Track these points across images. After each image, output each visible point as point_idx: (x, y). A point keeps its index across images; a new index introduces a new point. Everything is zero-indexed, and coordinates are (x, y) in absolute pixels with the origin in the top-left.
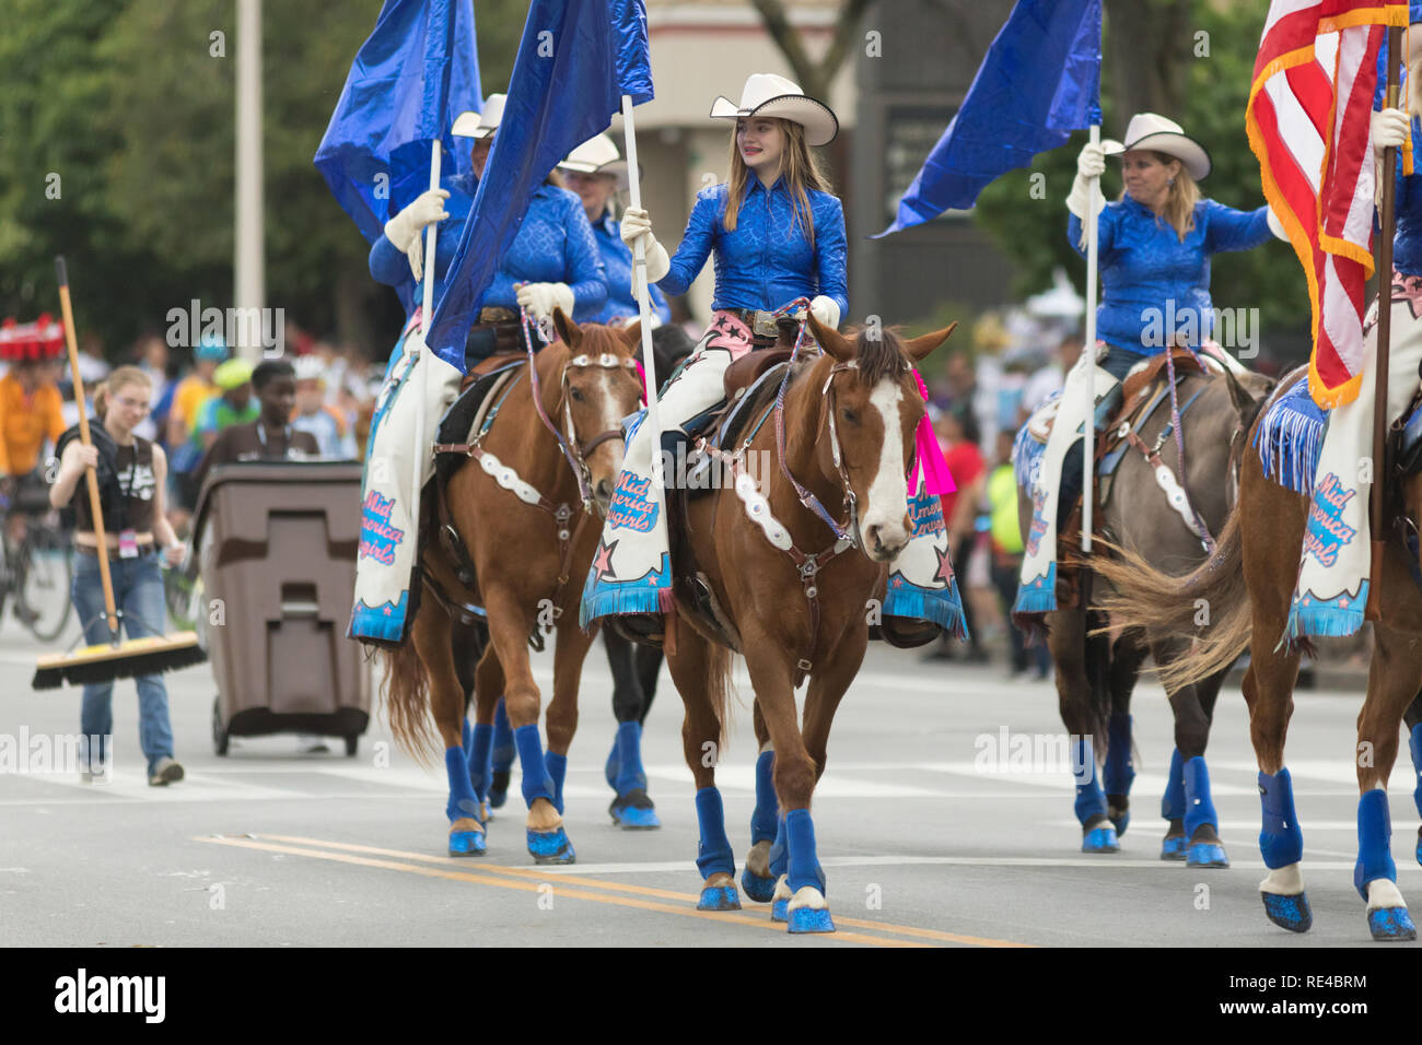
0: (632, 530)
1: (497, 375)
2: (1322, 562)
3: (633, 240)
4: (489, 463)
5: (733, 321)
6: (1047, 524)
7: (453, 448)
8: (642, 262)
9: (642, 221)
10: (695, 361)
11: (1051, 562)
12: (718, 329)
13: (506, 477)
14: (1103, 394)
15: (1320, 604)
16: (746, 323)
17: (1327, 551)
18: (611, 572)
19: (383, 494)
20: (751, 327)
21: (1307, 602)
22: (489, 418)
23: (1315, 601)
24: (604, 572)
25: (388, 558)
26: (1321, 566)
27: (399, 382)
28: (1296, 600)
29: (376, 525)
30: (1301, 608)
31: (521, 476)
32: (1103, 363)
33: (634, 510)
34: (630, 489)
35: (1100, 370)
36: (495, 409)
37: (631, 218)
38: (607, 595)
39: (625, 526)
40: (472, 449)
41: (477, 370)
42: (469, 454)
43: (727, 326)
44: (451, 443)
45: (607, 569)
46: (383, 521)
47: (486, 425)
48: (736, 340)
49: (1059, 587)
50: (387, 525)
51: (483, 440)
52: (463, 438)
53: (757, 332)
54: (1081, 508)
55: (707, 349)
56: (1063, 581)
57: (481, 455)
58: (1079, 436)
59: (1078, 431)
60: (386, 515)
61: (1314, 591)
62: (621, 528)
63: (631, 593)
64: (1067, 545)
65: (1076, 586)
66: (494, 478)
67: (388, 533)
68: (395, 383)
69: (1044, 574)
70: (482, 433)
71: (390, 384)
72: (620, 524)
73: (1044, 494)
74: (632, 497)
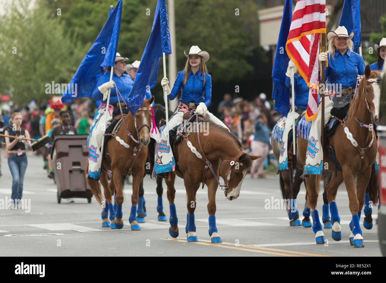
0: (165, 153)
1: (120, 119)
2: (311, 157)
3: (164, 85)
4: (118, 138)
5: (184, 105)
6: (285, 149)
7: (108, 134)
8: (166, 91)
9: (167, 81)
10: (176, 114)
11: (286, 158)
12: (181, 107)
13: (122, 142)
14: (297, 118)
15: (312, 167)
16: (187, 106)
17: (312, 155)
18: (162, 163)
19: (94, 146)
20: (189, 107)
21: (309, 166)
22: (118, 128)
23: (311, 166)
24: (159, 163)
25: (96, 161)
26: (311, 158)
27: (98, 120)
28: (305, 166)
29: (93, 153)
30: (307, 168)
31: (125, 142)
32: (296, 111)
33: (165, 148)
34: (164, 144)
35: (296, 113)
36: (119, 126)
37: (164, 80)
38: (161, 168)
39: (164, 152)
40: (114, 135)
41: (115, 118)
42: (113, 136)
43: (183, 106)
44: (108, 133)
45: (160, 162)
46: (95, 152)
47: (117, 129)
48: (185, 110)
49: (288, 163)
50: (96, 153)
51: (116, 133)
52: (111, 132)
53: (190, 107)
54: (293, 145)
55: (179, 111)
56: (289, 162)
57: (116, 136)
58: (292, 128)
59: (291, 127)
60: (95, 151)
61: (310, 164)
62: (163, 153)
63: (167, 167)
64: (290, 154)
65: (292, 163)
66: (119, 142)
67: (96, 155)
68: (97, 120)
69: (285, 161)
70: (116, 131)
71: (95, 121)
72: (162, 152)
73: (284, 142)
74: (164, 145)
